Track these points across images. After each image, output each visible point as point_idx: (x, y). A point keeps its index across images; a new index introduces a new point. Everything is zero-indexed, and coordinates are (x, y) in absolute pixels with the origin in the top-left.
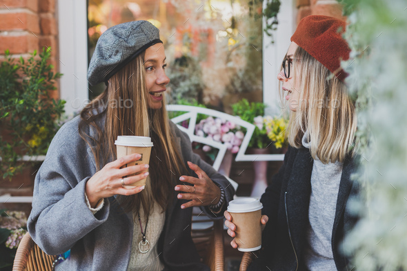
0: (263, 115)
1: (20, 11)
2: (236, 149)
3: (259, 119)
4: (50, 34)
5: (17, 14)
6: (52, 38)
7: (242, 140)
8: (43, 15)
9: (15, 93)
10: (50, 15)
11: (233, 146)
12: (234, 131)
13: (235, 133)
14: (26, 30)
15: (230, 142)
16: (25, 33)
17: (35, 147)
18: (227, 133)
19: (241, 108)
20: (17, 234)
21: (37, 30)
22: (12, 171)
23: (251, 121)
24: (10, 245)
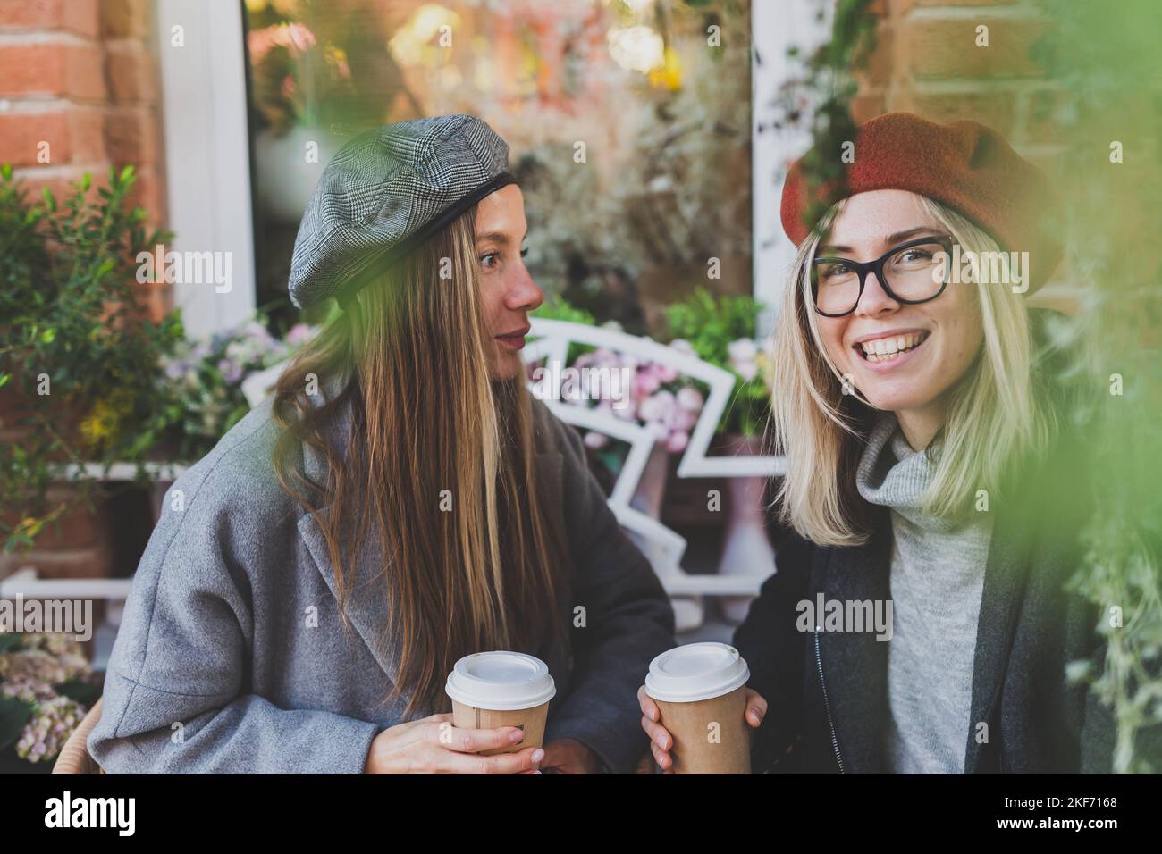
0: (752, 334)
1: (42, 38)
2: (679, 441)
3: (741, 350)
4: (134, 99)
5: (36, 47)
6: (142, 113)
7: (697, 414)
8: (115, 46)
9: (31, 298)
10: (134, 46)
11: (672, 432)
12: (672, 386)
13: (674, 393)
14: (62, 95)
15: (661, 421)
16: (61, 106)
17: (102, 440)
18: (653, 394)
19: (691, 317)
20: (51, 717)
21: (98, 89)
22: (32, 532)
23: (721, 357)
24: (30, 751)
